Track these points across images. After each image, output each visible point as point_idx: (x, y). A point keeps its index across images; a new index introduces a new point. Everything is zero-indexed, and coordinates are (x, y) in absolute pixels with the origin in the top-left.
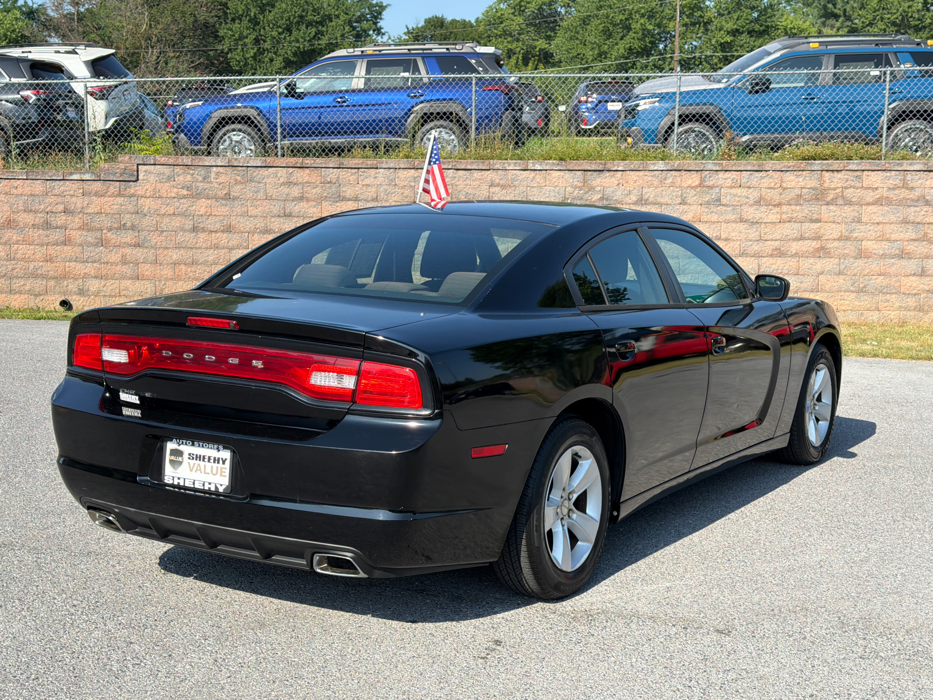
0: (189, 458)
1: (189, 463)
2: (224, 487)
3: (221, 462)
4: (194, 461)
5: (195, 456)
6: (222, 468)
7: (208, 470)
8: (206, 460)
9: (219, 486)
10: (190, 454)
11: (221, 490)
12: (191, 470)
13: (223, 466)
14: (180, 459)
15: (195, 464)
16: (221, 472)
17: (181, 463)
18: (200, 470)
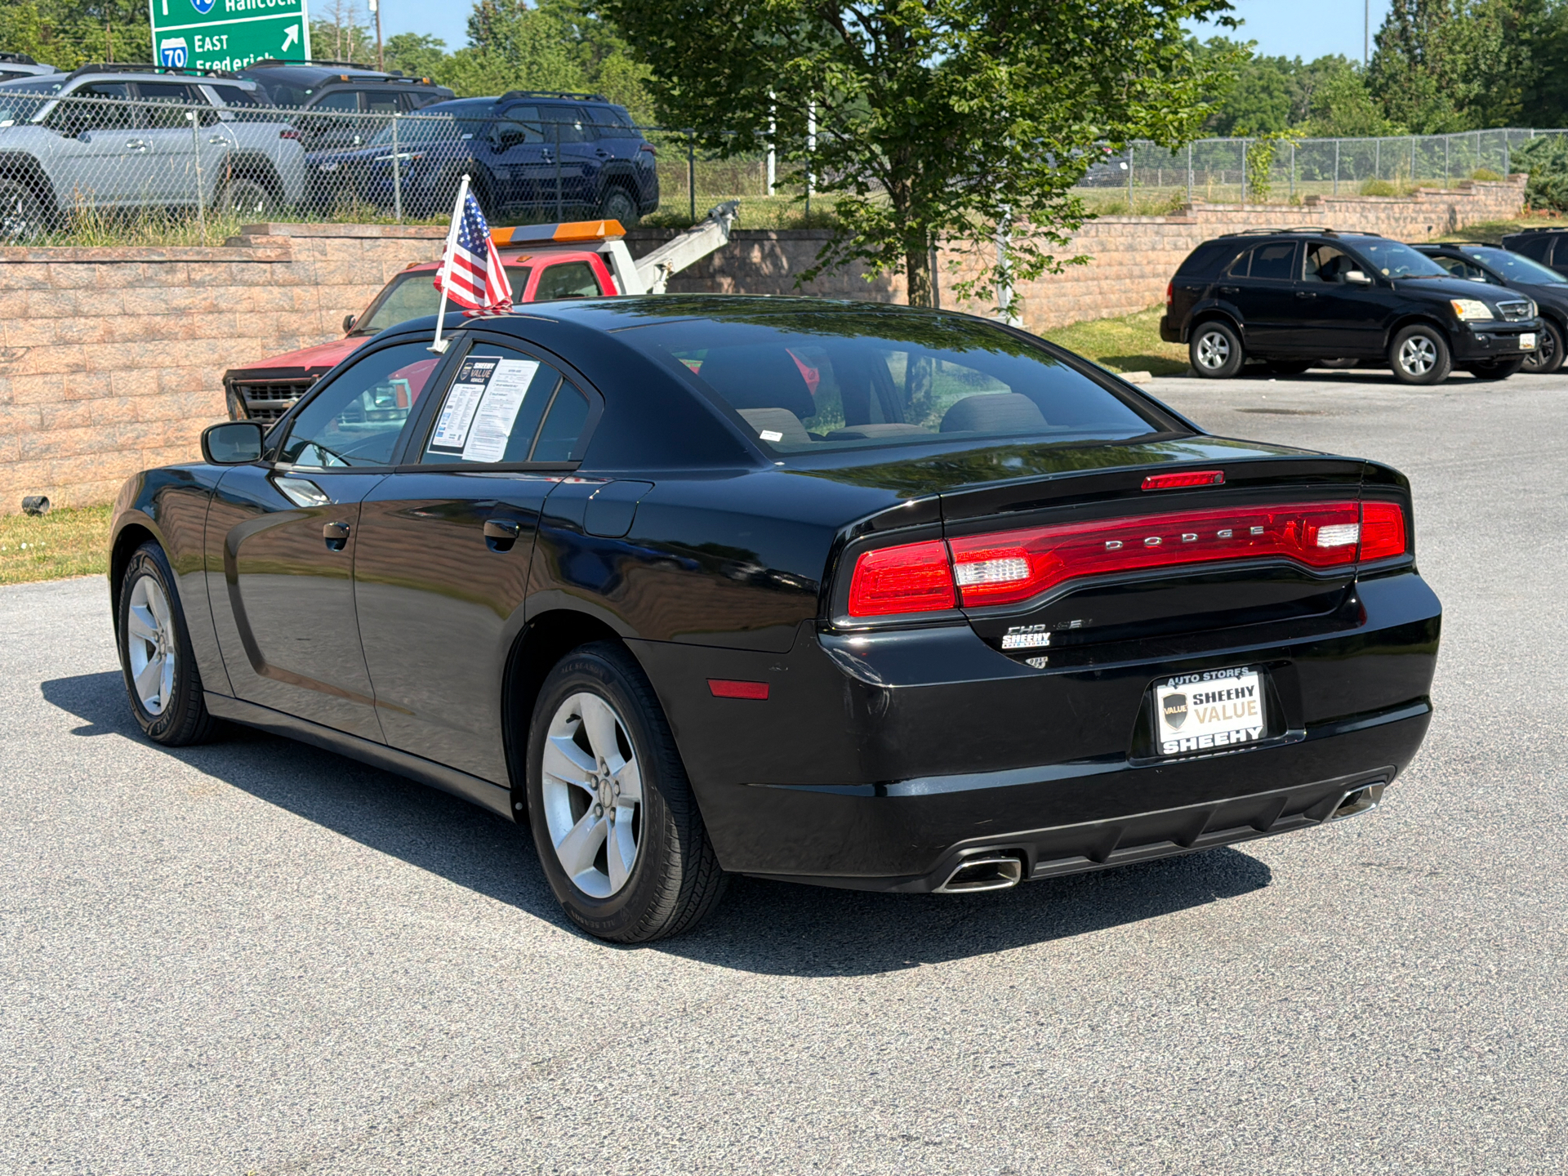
0: (1195, 703)
1: (1196, 711)
2: (1259, 730)
3: (1247, 693)
4: (1205, 704)
5: (1204, 698)
6: (1249, 703)
7: (1230, 712)
8: (1225, 697)
9: (1251, 731)
10: (1195, 697)
11: (1255, 736)
12: (1202, 721)
13: (1251, 698)
14: (1183, 708)
15: (1206, 709)
16: (1250, 708)
17: (1184, 714)
18: (1217, 716)
